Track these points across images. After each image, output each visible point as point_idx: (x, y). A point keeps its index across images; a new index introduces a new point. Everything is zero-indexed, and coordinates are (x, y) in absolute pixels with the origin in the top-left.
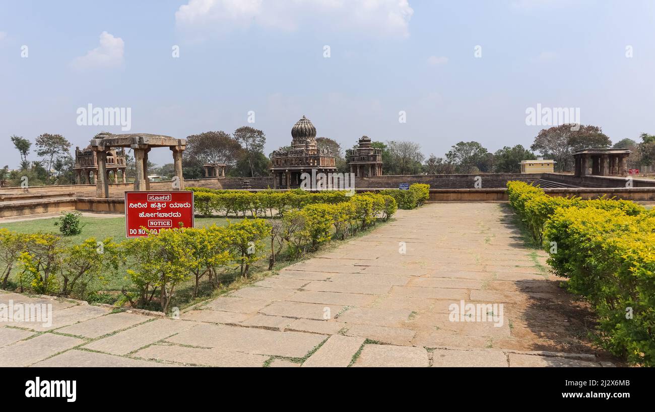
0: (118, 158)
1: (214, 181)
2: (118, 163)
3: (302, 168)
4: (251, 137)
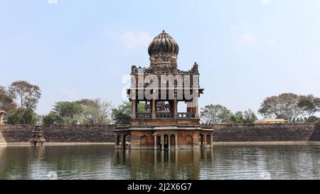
4: (27, 90)
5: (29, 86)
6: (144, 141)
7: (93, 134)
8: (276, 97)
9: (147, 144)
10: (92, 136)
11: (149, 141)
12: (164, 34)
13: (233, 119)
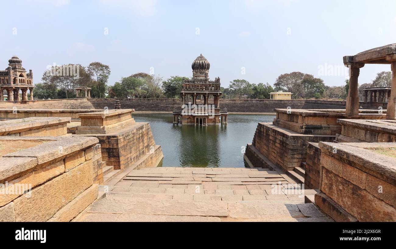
0: (28, 79)
1: (85, 100)
2: (28, 83)
3: (207, 92)
4: (101, 70)
5: (102, 66)
6: (189, 120)
7: (153, 106)
8: (288, 75)
9: (191, 122)
10: (152, 107)
11: (192, 120)
12: (201, 57)
13: (255, 89)
